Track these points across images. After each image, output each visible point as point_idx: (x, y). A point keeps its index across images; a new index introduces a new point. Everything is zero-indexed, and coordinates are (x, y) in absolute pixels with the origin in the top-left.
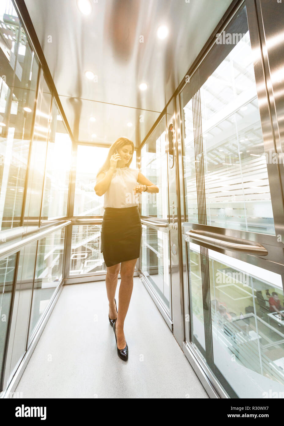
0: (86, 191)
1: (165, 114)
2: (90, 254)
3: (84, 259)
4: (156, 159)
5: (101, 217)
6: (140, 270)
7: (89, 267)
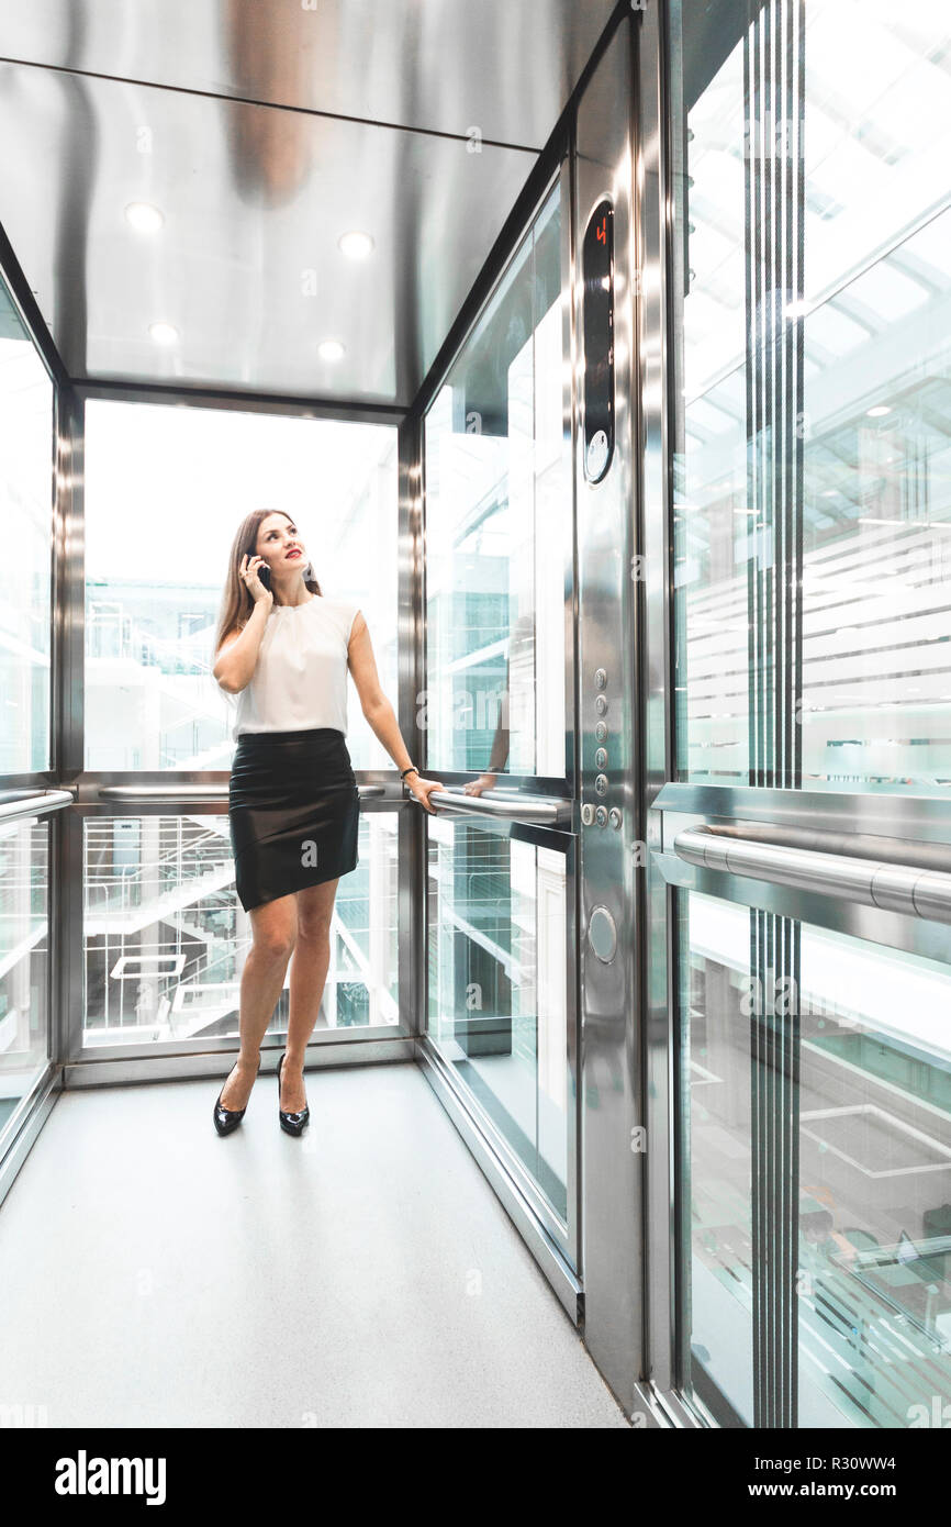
0: (165, 672)
1: (567, 161)
2: (197, 960)
3: (172, 981)
4: (506, 503)
5: (216, 777)
6: (422, 1032)
7: (197, 1015)
